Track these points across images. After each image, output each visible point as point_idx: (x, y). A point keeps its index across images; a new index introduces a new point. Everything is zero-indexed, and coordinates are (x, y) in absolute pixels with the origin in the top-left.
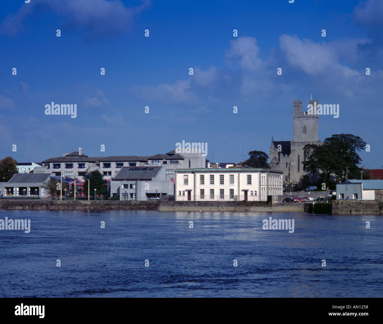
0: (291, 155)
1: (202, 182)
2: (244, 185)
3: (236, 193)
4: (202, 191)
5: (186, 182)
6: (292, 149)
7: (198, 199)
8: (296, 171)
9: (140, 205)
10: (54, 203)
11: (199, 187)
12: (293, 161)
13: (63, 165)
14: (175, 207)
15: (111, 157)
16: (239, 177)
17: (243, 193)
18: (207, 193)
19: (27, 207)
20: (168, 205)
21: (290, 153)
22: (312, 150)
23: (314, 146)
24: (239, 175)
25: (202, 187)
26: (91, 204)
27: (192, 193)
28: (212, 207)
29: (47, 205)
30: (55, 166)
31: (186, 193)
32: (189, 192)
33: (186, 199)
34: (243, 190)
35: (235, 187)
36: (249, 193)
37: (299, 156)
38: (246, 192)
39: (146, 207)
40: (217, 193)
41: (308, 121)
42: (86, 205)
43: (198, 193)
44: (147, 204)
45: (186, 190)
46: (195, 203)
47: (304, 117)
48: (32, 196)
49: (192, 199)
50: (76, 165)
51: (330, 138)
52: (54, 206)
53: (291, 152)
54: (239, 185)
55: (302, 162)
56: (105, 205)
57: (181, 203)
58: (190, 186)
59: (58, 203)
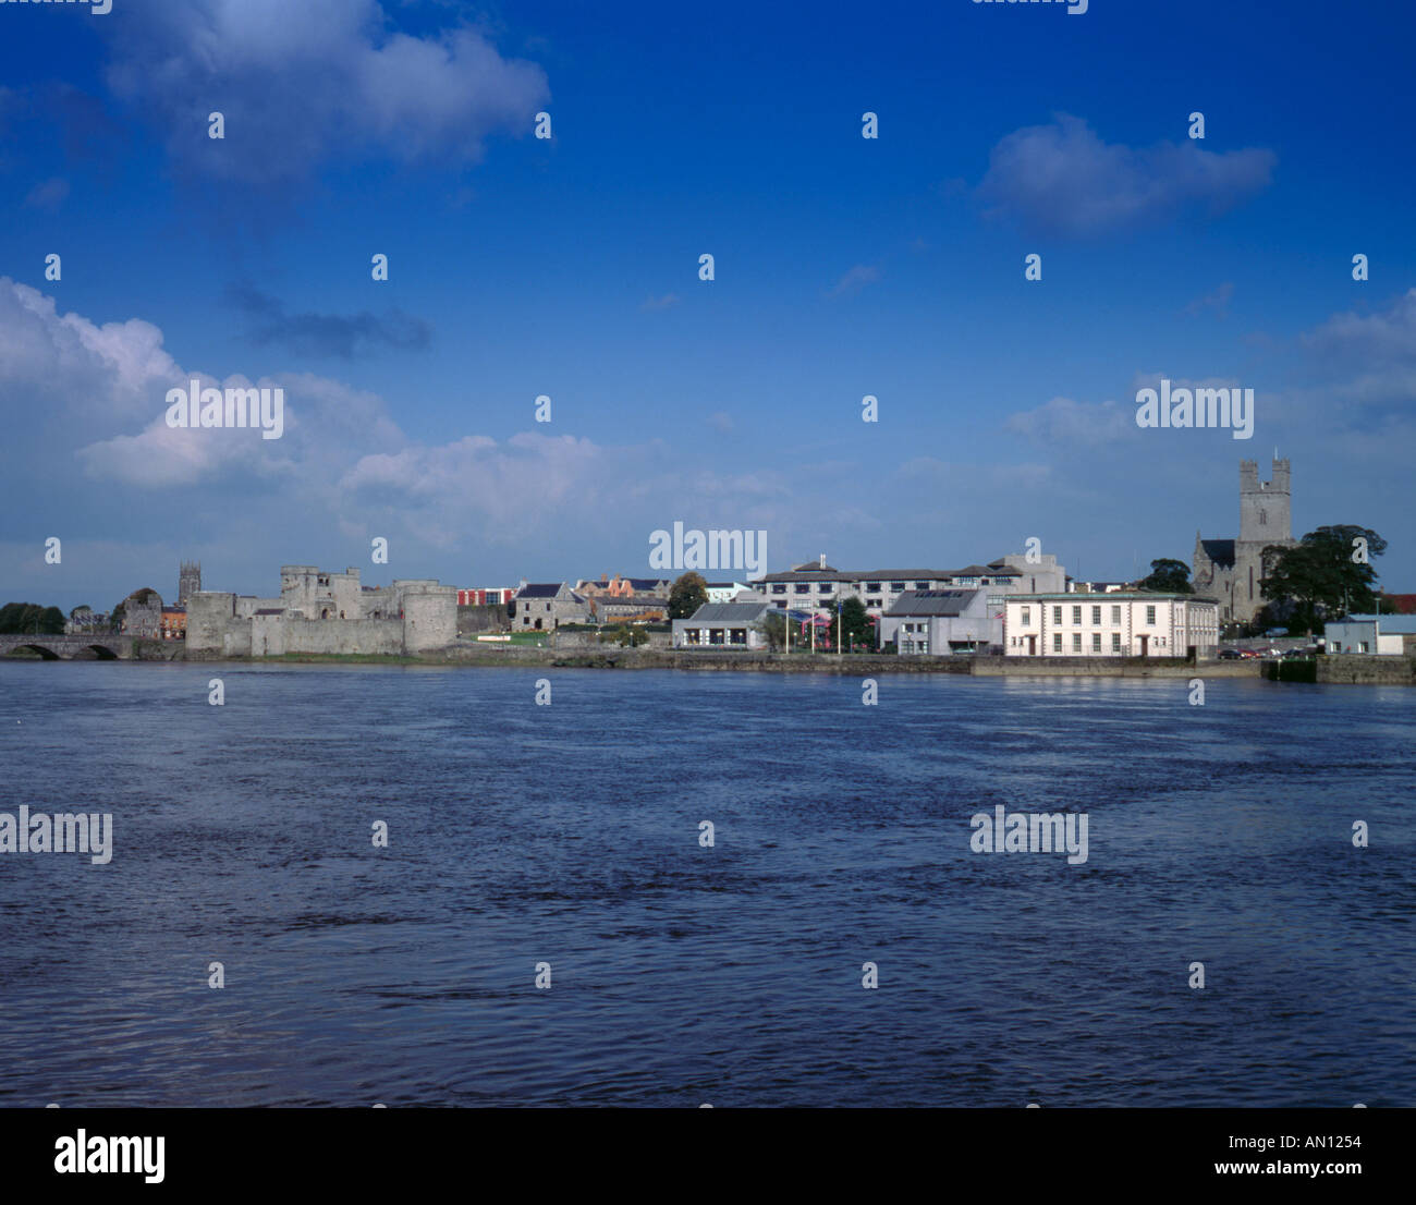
0: (1235, 568)
1: (1058, 619)
2: (1141, 626)
3: (1124, 641)
4: (1058, 638)
5: (1026, 618)
6: (1237, 555)
7: (1050, 652)
8: (1246, 599)
9: (938, 663)
10: (773, 658)
11: (1051, 629)
12: (1240, 578)
13: (791, 587)
14: (1003, 668)
15: (882, 573)
16: (1130, 610)
17: (1138, 642)
18: (1067, 641)
19: (724, 667)
20: (991, 664)
21: (1234, 563)
22: (1278, 557)
23: (1281, 550)
24: (1130, 606)
25: (1058, 629)
26: (843, 662)
27: (1038, 642)
28: (1077, 668)
29: (761, 662)
30: (776, 590)
31: (1026, 641)
32: (1032, 639)
33: (1025, 652)
34: (1138, 636)
35: (1123, 630)
36: (1150, 642)
37: (1251, 569)
38: (1144, 639)
39: (947, 667)
40: (1087, 641)
41: (1271, 501)
42: (833, 663)
43: (1050, 641)
44: (950, 663)
45: (1026, 636)
46: (1043, 660)
47: (1261, 492)
48: (734, 644)
49: (1038, 653)
50: (815, 587)
51: (1313, 532)
52: (774, 665)
53: (1236, 561)
54: (1130, 625)
55: (1258, 582)
56: (870, 662)
57: (1016, 661)
58: (1034, 628)
59: (782, 658)
